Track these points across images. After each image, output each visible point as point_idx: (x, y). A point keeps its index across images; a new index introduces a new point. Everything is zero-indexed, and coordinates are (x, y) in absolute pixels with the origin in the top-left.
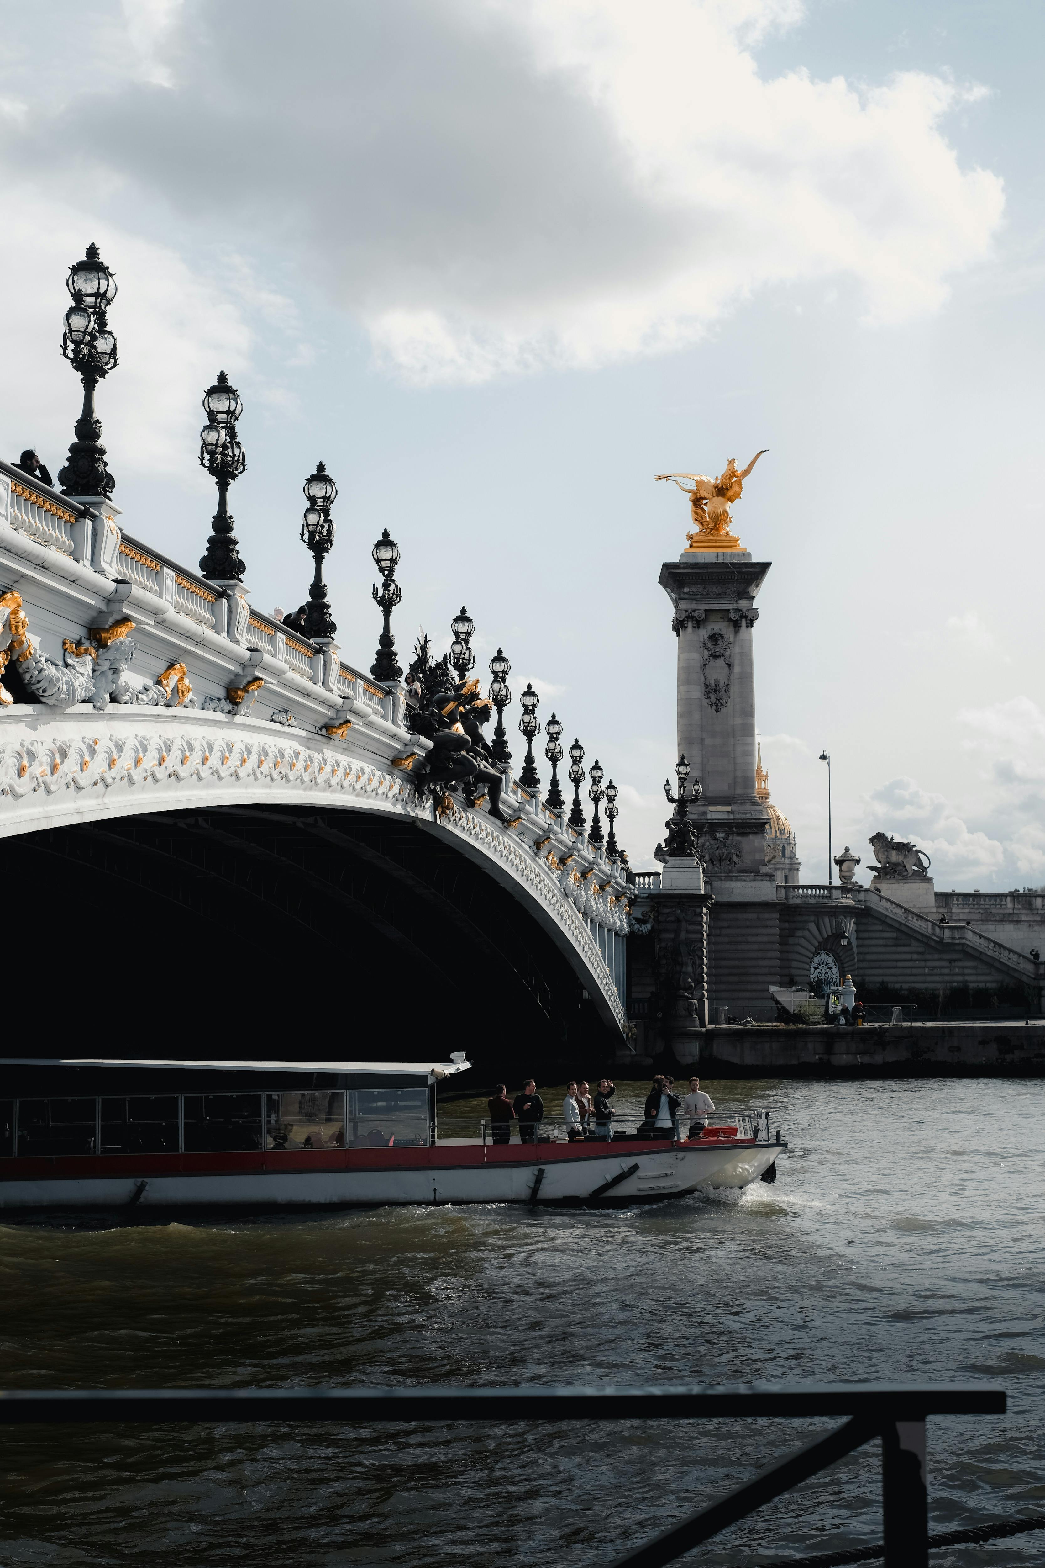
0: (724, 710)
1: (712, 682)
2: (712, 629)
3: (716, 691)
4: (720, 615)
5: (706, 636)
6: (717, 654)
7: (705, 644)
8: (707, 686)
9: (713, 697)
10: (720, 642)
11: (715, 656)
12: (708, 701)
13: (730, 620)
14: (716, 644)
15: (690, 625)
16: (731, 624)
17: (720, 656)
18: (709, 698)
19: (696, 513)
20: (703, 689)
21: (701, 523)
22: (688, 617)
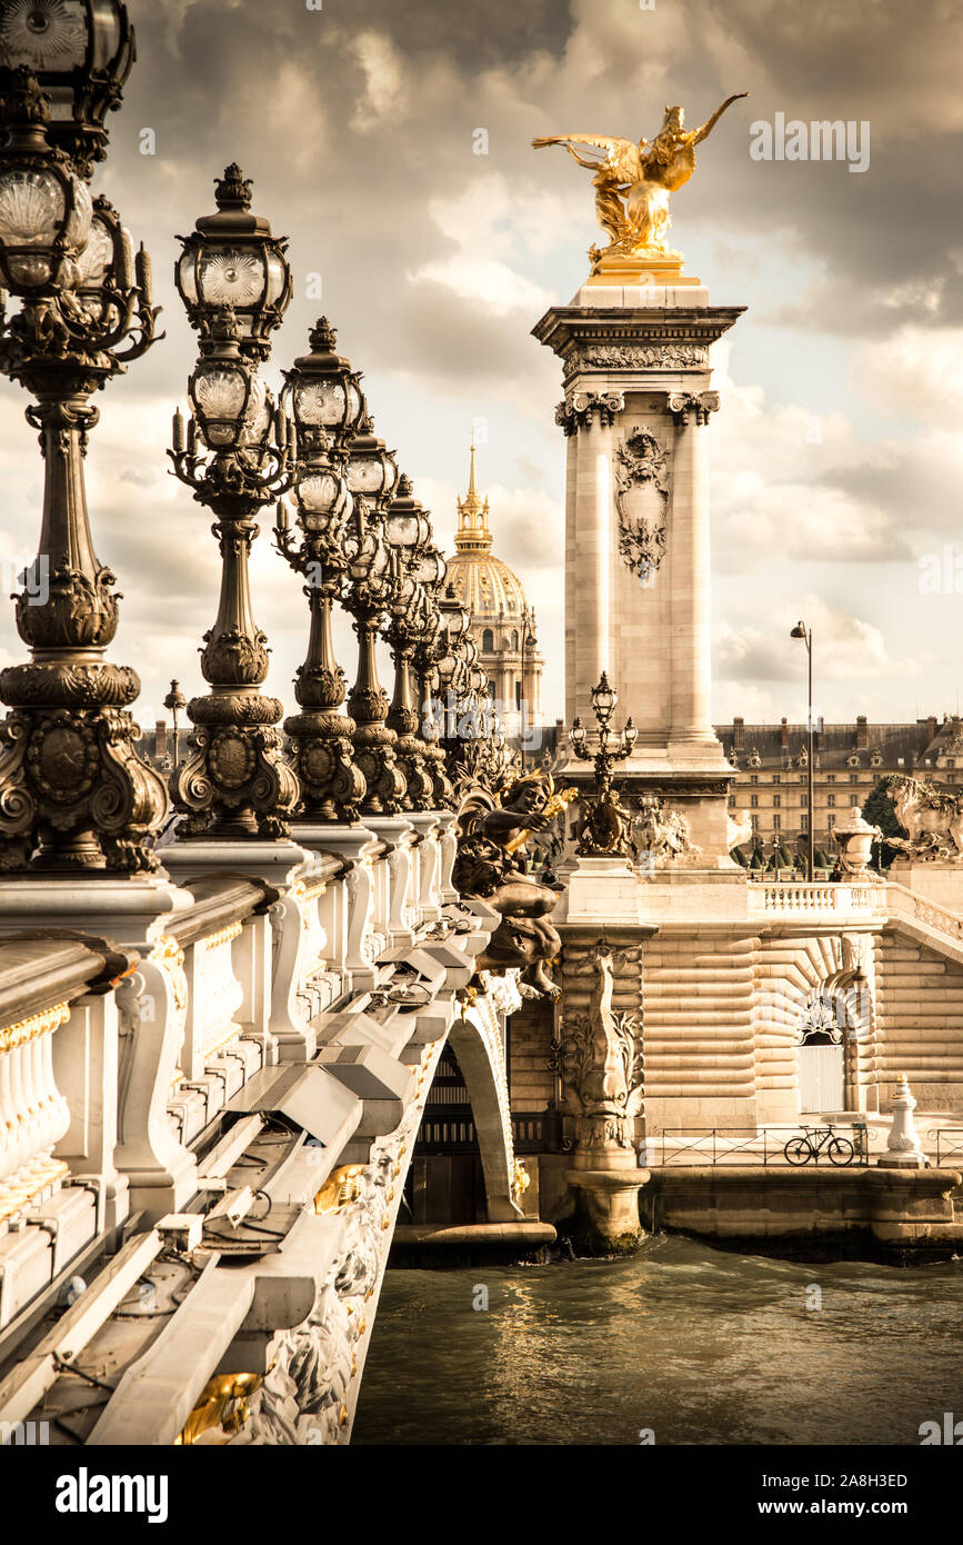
0: (654, 574)
1: (634, 523)
2: (636, 429)
3: (640, 540)
4: (648, 402)
5: (624, 441)
6: (645, 473)
7: (621, 454)
8: (624, 531)
9: (635, 549)
10: (649, 451)
11: (640, 478)
12: (626, 558)
13: (668, 412)
14: (642, 456)
15: (595, 421)
16: (669, 419)
17: (649, 477)
18: (628, 552)
19: (605, 209)
20: (618, 538)
21: (615, 229)
22: (594, 406)
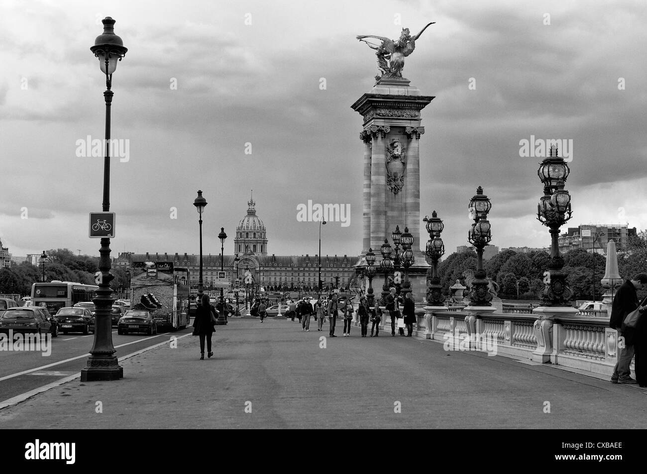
0: (400, 193)
1: (392, 174)
2: (393, 140)
3: (395, 180)
4: (398, 130)
5: (388, 144)
7: (387, 148)
8: (389, 177)
9: (393, 183)
11: (395, 157)
12: (389, 187)
13: (405, 134)
15: (380, 136)
16: (406, 136)
17: (398, 157)
19: (381, 63)
20: (386, 179)
21: (385, 69)
22: (379, 130)
